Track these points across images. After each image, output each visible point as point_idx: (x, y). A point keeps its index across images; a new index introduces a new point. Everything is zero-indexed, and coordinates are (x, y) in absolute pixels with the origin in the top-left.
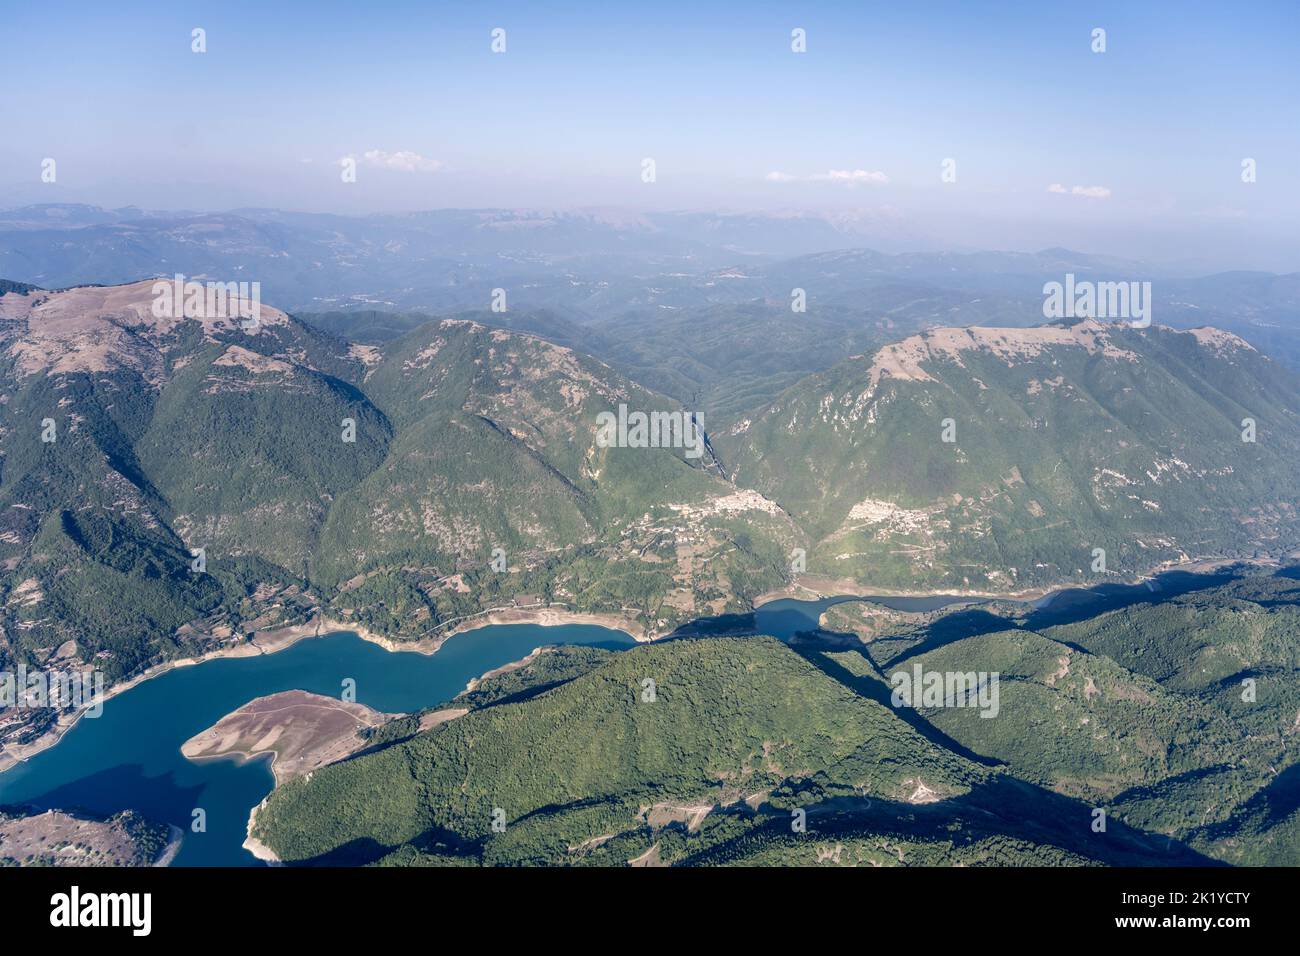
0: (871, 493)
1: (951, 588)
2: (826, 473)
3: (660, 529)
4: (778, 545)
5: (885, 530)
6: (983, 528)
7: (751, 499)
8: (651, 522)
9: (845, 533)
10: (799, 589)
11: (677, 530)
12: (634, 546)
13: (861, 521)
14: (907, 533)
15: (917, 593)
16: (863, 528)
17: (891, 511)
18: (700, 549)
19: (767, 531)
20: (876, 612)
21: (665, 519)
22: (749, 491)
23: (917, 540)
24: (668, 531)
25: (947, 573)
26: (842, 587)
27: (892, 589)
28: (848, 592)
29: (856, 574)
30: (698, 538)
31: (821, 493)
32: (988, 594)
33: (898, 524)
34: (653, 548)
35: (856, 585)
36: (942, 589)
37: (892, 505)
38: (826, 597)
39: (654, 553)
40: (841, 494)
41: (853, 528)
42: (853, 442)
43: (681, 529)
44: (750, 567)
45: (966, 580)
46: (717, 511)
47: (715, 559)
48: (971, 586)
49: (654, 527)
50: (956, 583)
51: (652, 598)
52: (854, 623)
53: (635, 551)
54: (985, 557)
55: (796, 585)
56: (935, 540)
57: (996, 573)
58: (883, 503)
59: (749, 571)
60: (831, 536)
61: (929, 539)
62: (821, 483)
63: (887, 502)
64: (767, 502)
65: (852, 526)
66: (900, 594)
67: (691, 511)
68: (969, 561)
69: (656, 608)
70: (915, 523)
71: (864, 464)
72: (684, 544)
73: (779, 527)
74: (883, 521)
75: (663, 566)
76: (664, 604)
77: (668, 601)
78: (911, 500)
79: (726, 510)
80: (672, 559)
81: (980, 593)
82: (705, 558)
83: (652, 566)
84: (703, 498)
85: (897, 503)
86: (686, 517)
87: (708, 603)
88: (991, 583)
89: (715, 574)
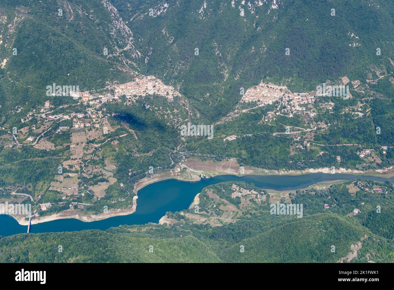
0: (265, 77)
1: (323, 166)
2: (229, 57)
3: (59, 116)
4: (173, 128)
5: (273, 113)
6: (364, 109)
7: (150, 85)
8: (51, 109)
9: (237, 115)
10: (184, 170)
11: (75, 117)
12: (31, 133)
13: (253, 104)
14: (291, 116)
15: (292, 172)
16: (254, 110)
17: (282, 94)
18: (93, 134)
19: (163, 115)
20: (246, 192)
21: (66, 106)
22: (149, 77)
23: (299, 122)
24: (66, 117)
25: (322, 152)
26: (225, 167)
27: (269, 169)
28: (229, 171)
29: (239, 155)
30: (94, 123)
31: (222, 77)
32: (356, 171)
33: (285, 107)
34: (48, 135)
35: (238, 165)
36: (314, 167)
37: (284, 88)
38: (207, 177)
39: (49, 140)
40: (241, 78)
41: (244, 111)
42: (257, 27)
43: (80, 116)
44: (139, 151)
45: (339, 158)
46: (116, 98)
47: (105, 145)
48: (342, 165)
49: (53, 114)
50: (329, 162)
51: (41, 183)
52: (223, 203)
53: (30, 139)
54: (360, 137)
55: (183, 166)
56: (317, 122)
57: (368, 152)
58: (276, 87)
59: (137, 155)
60: (224, 119)
61: (311, 121)
62: (224, 67)
63: (279, 85)
64: (165, 87)
65: (243, 108)
66: (276, 172)
67: (91, 97)
68: (346, 140)
69: (42, 193)
70: (300, 105)
71: (264, 48)
72: (79, 130)
73: (175, 111)
74: (274, 103)
75: (54, 153)
76: (50, 189)
77: (55, 186)
78: (302, 84)
79: (124, 96)
80: (65, 145)
81: (350, 171)
82: (97, 143)
83: (44, 153)
84: (103, 85)
85: (289, 87)
86: (85, 104)
87: (91, 188)
88: (361, 161)
89: (103, 159)
